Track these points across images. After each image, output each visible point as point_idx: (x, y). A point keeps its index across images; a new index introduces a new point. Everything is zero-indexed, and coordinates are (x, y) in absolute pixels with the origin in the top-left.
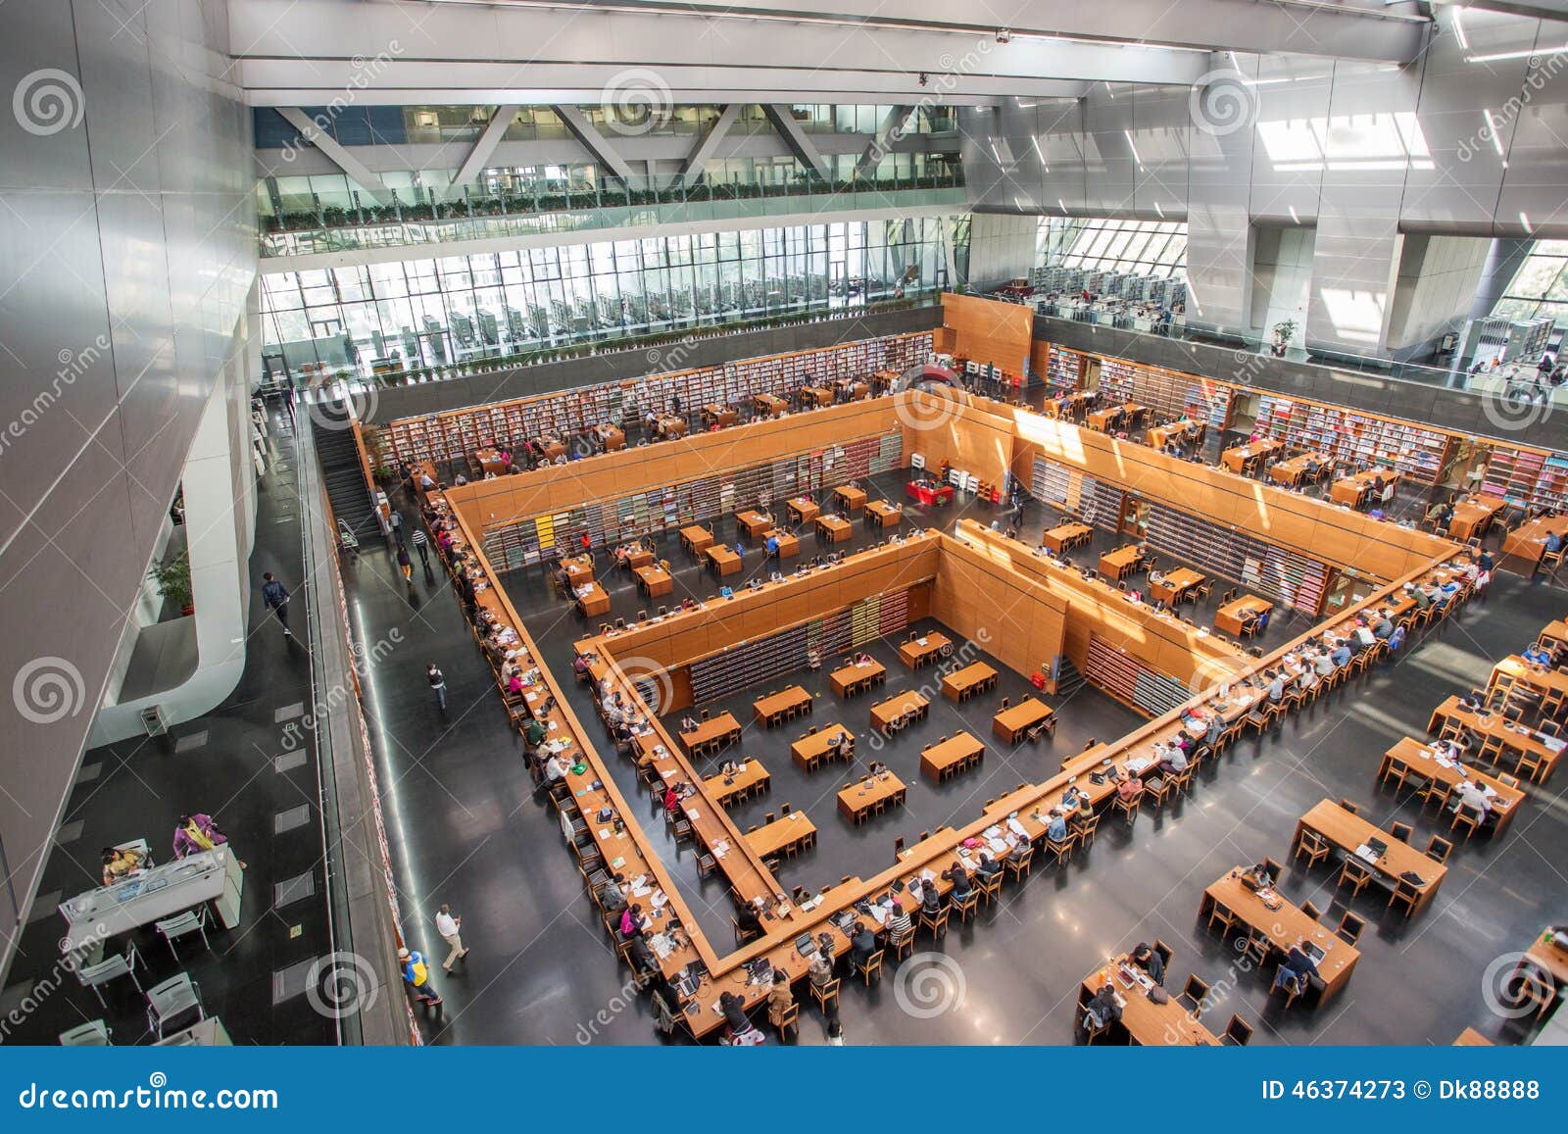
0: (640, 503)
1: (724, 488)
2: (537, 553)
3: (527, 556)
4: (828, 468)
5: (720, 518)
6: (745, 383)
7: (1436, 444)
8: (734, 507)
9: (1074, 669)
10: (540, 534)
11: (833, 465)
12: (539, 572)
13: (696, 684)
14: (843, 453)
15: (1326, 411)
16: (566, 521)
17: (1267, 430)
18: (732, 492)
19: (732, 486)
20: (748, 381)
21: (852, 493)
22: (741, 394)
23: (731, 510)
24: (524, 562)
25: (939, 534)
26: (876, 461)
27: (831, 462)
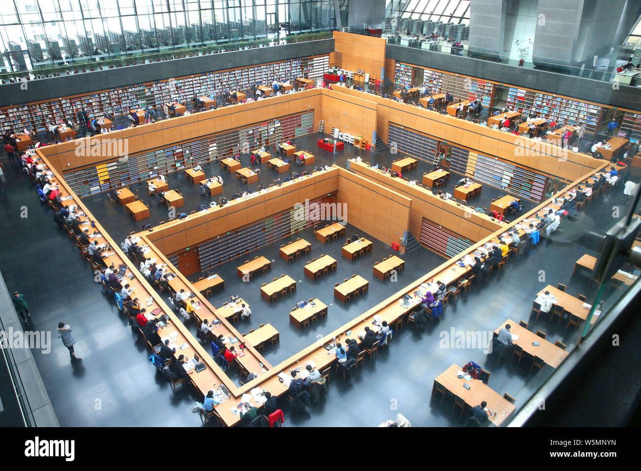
0: (161, 155)
1: (211, 146)
2: (98, 187)
3: (92, 189)
4: (271, 133)
5: (209, 164)
6: (220, 84)
7: (595, 112)
8: (217, 157)
9: (414, 239)
10: (99, 175)
11: (274, 132)
12: (100, 199)
13: (201, 259)
14: (279, 125)
15: (544, 95)
16: (116, 167)
17: (513, 107)
18: (216, 148)
19: (215, 144)
20: (221, 83)
21: (286, 146)
22: (217, 91)
23: (215, 158)
24: (90, 193)
25: (338, 167)
26: (299, 129)
27: (273, 129)
